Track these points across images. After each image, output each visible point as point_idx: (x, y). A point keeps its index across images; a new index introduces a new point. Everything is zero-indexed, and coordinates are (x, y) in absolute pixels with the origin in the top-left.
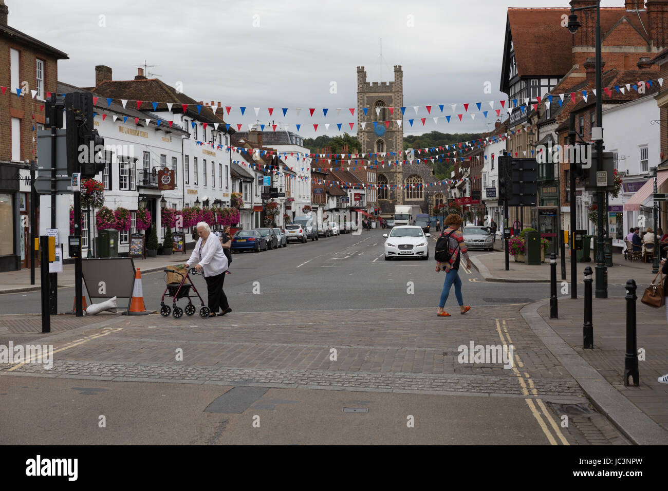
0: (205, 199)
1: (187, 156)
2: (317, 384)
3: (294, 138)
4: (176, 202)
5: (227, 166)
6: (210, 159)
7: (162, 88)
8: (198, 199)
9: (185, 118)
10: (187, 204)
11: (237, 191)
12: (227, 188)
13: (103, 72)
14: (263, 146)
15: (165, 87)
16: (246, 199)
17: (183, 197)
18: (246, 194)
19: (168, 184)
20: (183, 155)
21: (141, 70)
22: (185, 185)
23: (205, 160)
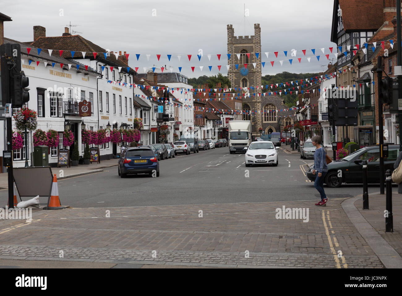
0: (114, 123)
1: (101, 92)
2: (180, 261)
3: (181, 78)
4: (93, 125)
5: (130, 99)
6: (118, 94)
7: (82, 42)
8: (109, 123)
9: (99, 63)
10: (101, 127)
11: (139, 117)
12: (131, 115)
13: (39, 30)
14: (158, 84)
15: (84, 41)
16: (145, 123)
17: (98, 122)
18: (145, 119)
19: (86, 112)
20: (97, 90)
21: (67, 29)
22: (99, 113)
23: (114, 95)
